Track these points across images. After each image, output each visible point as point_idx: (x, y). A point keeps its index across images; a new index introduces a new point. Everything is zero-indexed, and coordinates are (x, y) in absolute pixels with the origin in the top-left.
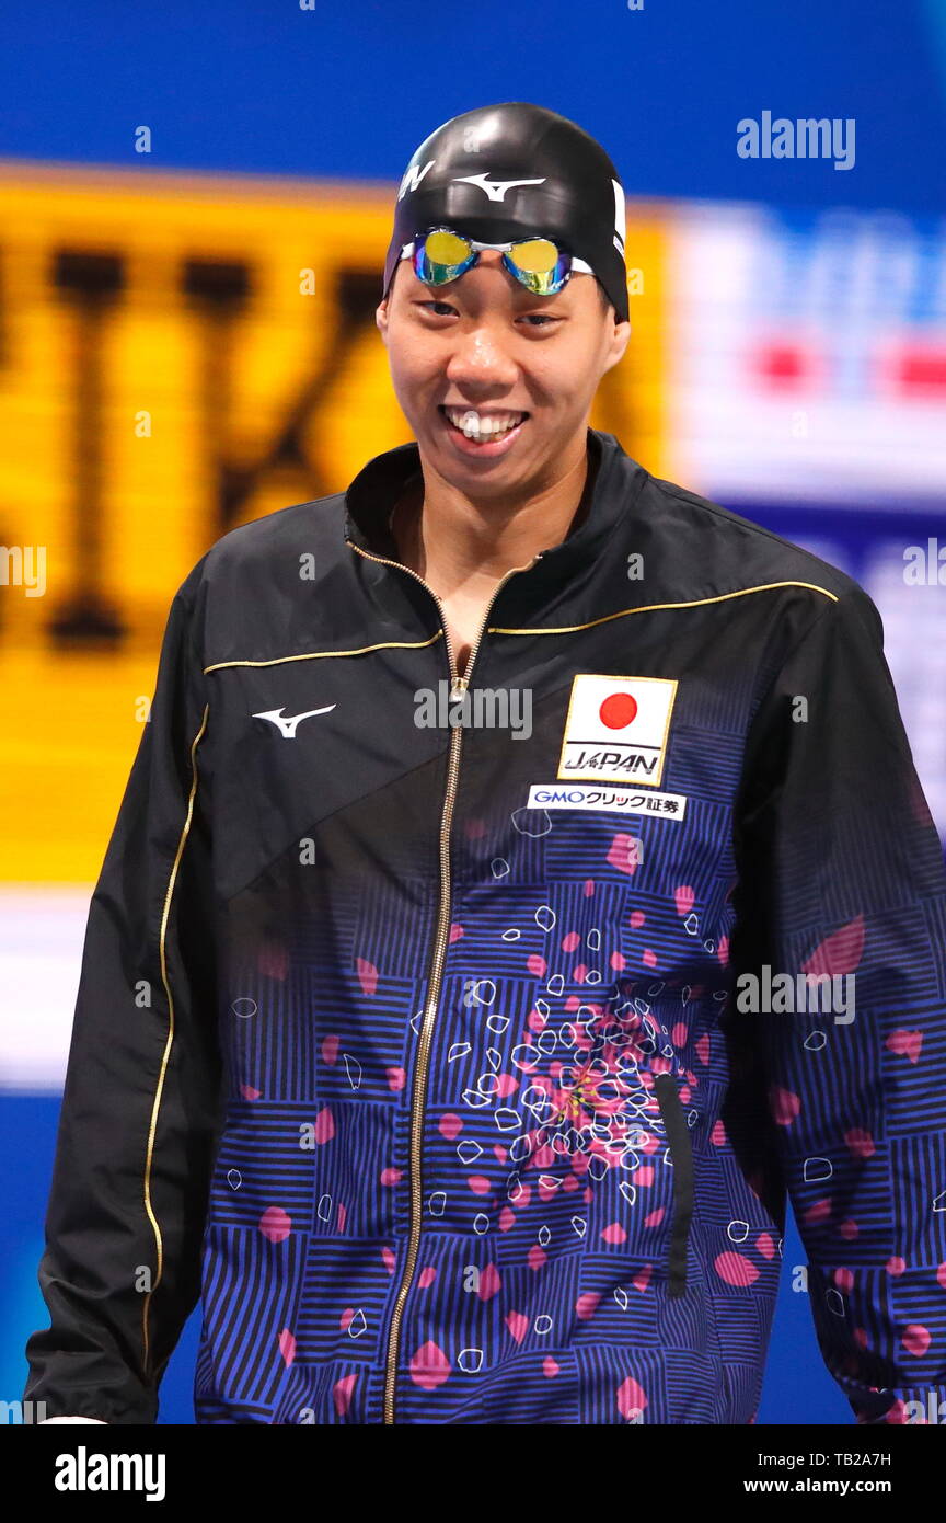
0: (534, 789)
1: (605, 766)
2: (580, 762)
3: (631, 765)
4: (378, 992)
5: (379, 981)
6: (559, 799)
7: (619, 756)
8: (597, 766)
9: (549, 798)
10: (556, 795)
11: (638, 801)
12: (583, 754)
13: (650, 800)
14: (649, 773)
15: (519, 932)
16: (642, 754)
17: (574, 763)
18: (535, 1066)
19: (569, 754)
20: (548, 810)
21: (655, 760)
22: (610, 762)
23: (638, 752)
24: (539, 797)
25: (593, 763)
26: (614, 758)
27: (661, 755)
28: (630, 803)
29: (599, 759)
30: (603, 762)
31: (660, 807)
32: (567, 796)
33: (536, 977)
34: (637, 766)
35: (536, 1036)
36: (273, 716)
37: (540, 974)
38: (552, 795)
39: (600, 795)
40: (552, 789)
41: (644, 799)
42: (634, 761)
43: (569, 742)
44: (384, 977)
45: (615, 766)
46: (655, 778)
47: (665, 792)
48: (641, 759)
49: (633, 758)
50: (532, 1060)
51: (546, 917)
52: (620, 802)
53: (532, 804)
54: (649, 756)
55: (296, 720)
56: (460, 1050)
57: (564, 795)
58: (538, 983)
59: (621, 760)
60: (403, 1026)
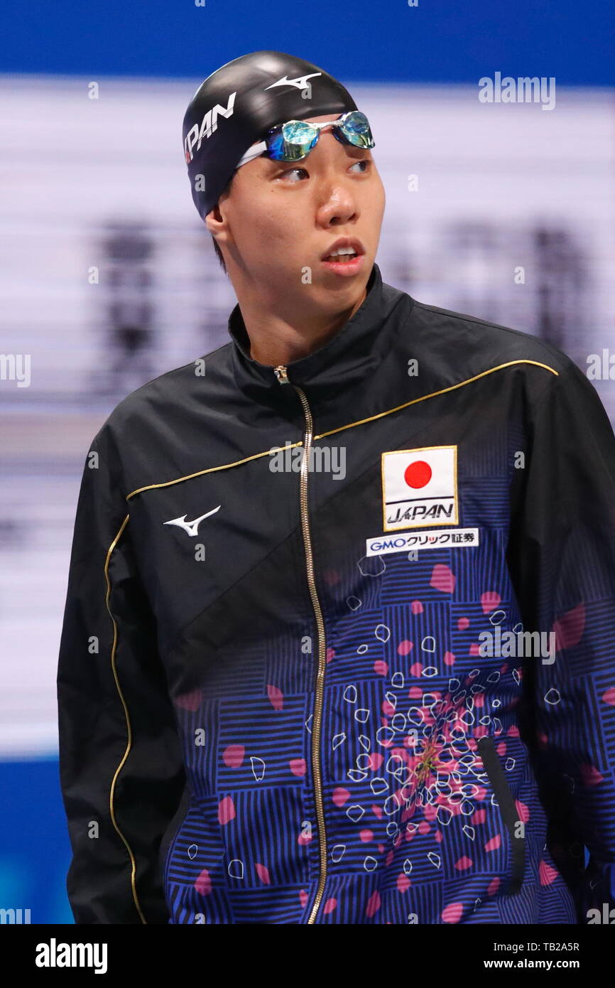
0: (369, 542)
1: (417, 516)
2: (398, 516)
3: (435, 512)
4: (285, 707)
5: (285, 699)
6: (388, 547)
7: (424, 508)
8: (411, 518)
9: (380, 547)
10: (385, 544)
11: (445, 538)
12: (399, 510)
13: (454, 535)
14: (449, 516)
15: (366, 646)
16: (441, 504)
17: (394, 518)
18: (392, 741)
19: (389, 512)
20: (381, 555)
21: (451, 506)
22: (419, 513)
23: (438, 502)
24: (374, 547)
25: (407, 516)
26: (421, 510)
27: (454, 502)
28: (439, 541)
29: (411, 512)
30: (414, 514)
31: (462, 540)
32: (393, 543)
33: (383, 676)
34: (439, 512)
35: (390, 719)
36: (179, 522)
37: (385, 673)
38: (382, 544)
39: (416, 538)
40: (381, 540)
41: (449, 536)
42: (437, 510)
43: (387, 504)
44: (287, 696)
45: (423, 515)
46: (454, 519)
47: (462, 528)
48: (441, 507)
49: (435, 507)
50: (390, 737)
51: (383, 632)
52: (432, 541)
53: (370, 553)
54: (446, 504)
55: (196, 522)
56: (339, 739)
57: (391, 543)
58: (384, 680)
59: (427, 511)
60: (301, 728)
